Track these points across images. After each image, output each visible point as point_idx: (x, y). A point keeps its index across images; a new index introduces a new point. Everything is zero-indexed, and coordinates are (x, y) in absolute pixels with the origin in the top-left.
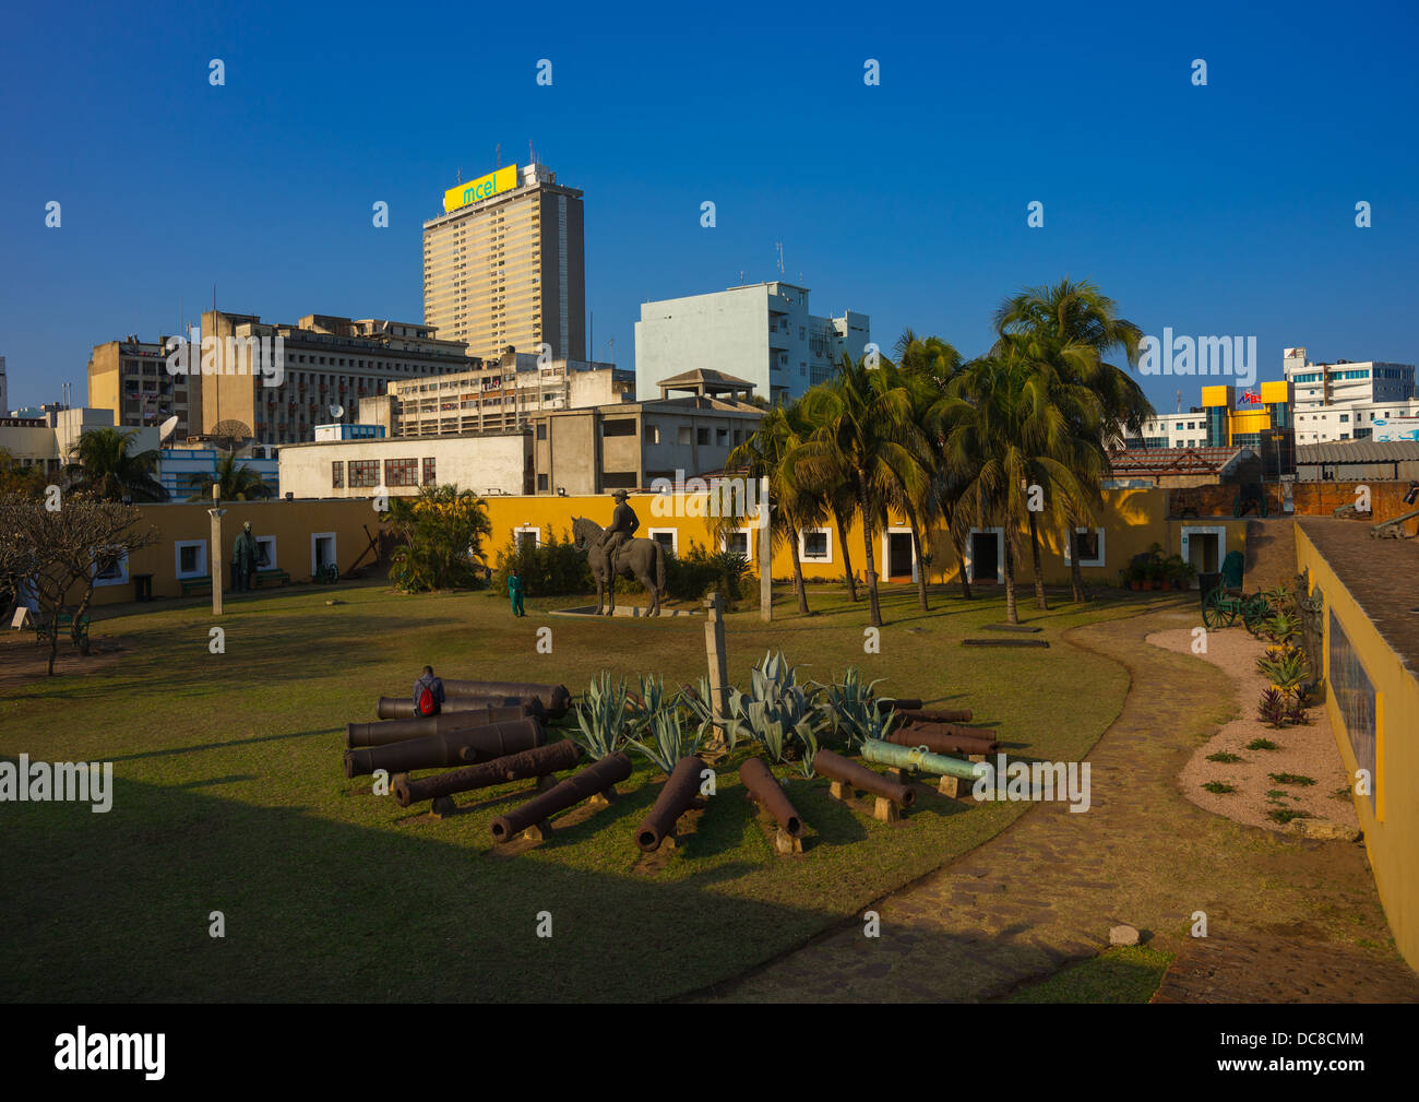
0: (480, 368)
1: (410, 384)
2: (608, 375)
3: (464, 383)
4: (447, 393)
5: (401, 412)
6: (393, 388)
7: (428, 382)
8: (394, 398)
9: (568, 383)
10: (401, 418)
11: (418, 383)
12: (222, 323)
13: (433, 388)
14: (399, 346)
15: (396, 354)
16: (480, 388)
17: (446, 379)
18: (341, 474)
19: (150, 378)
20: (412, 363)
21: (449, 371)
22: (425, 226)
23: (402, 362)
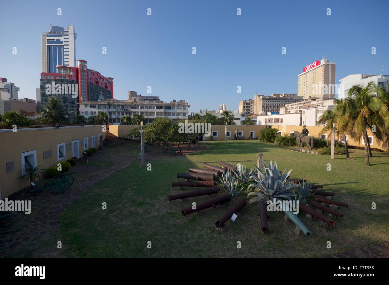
0: (303, 101)
1: (289, 105)
2: (333, 100)
3: (300, 104)
4: (296, 106)
5: (287, 110)
6: (286, 105)
7: (293, 104)
8: (286, 107)
9: (323, 103)
10: (287, 111)
11: (291, 104)
12: (258, 96)
13: (294, 105)
14: (289, 98)
15: (288, 100)
16: (303, 105)
17: (297, 103)
18: (266, 121)
19: (247, 106)
20: (291, 101)
21: (297, 102)
22: (299, 75)
23: (289, 101)
